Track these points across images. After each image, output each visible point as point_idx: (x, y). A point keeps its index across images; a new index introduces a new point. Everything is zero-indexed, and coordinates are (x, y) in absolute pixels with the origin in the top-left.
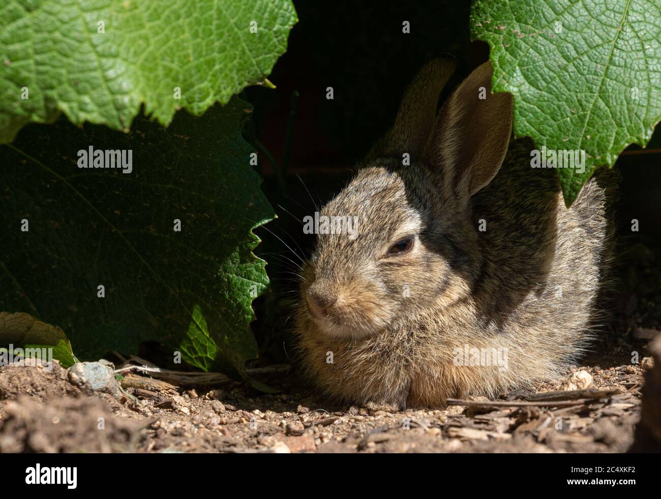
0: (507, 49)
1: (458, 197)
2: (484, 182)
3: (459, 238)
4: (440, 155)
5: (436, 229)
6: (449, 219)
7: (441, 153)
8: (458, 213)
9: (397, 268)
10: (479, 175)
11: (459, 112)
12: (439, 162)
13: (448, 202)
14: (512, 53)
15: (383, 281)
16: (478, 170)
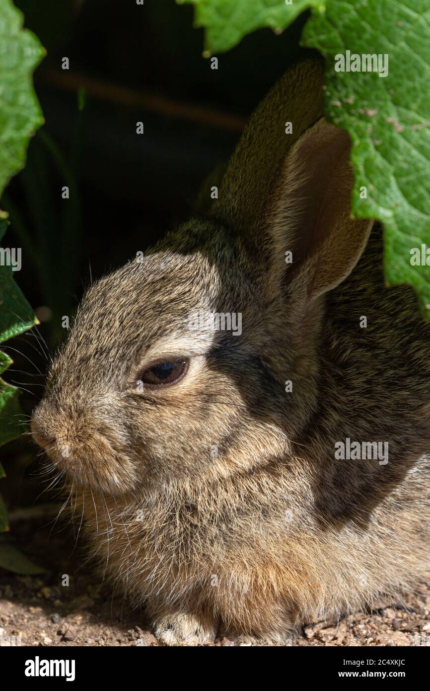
0: (377, 148)
1: (291, 300)
2: (330, 282)
3: (279, 365)
4: (267, 235)
5: (242, 347)
6: (268, 333)
7: (269, 231)
8: (288, 324)
9: (149, 406)
10: (325, 271)
11: (299, 174)
12: (266, 244)
13: (273, 305)
14: (385, 155)
15: (125, 424)
16: (326, 263)
